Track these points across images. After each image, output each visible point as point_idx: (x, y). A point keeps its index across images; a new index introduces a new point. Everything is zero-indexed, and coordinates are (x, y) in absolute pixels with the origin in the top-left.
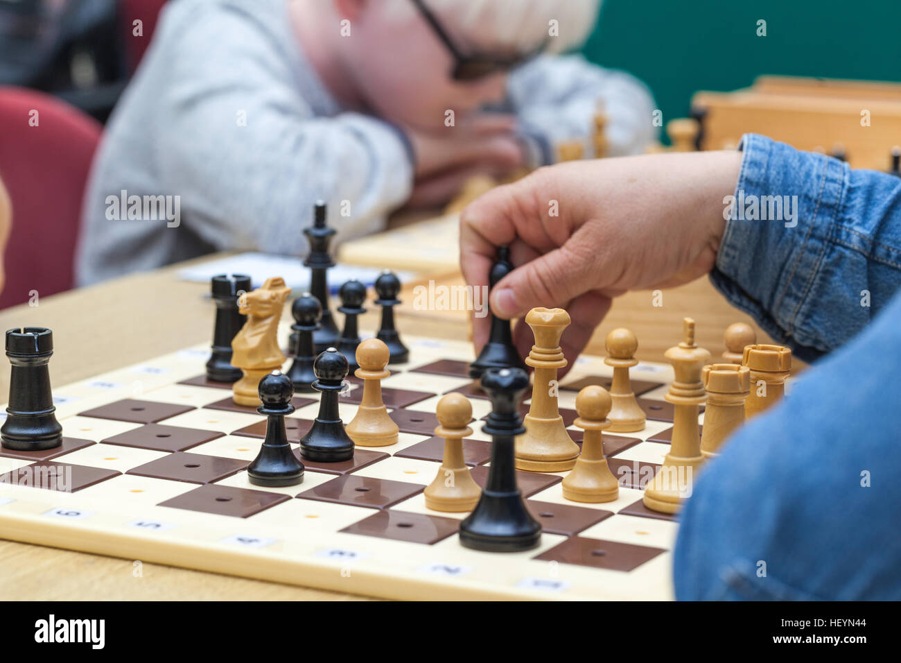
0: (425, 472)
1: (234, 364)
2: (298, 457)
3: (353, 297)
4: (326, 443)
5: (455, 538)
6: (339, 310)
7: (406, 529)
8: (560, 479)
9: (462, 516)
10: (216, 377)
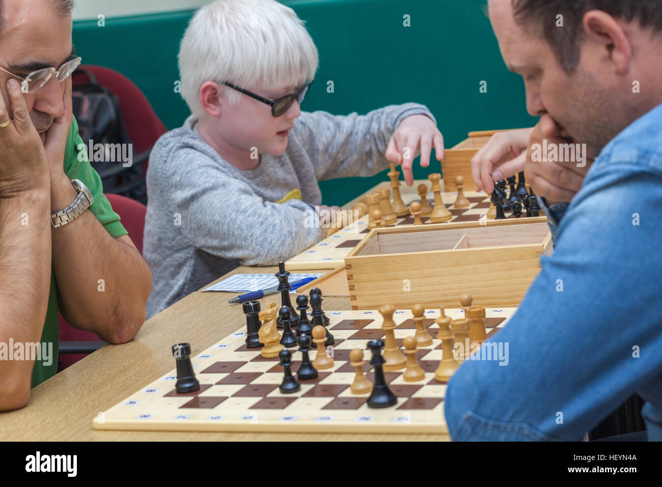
0: (349, 378)
1: (260, 340)
2: (296, 378)
3: (302, 303)
4: (307, 372)
5: (365, 405)
6: (297, 309)
7: (347, 404)
8: (400, 373)
9: (368, 395)
10: (251, 346)
